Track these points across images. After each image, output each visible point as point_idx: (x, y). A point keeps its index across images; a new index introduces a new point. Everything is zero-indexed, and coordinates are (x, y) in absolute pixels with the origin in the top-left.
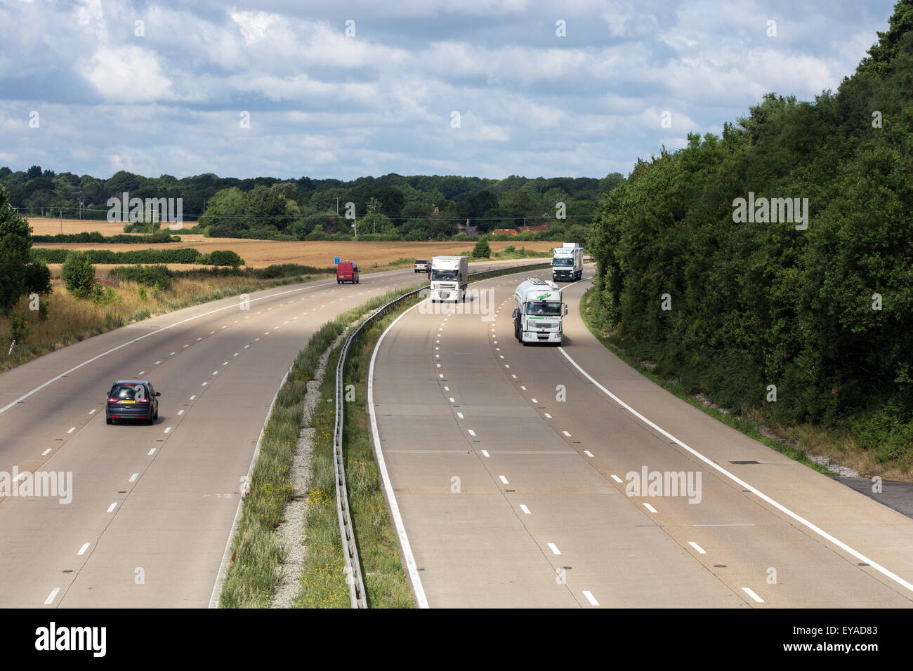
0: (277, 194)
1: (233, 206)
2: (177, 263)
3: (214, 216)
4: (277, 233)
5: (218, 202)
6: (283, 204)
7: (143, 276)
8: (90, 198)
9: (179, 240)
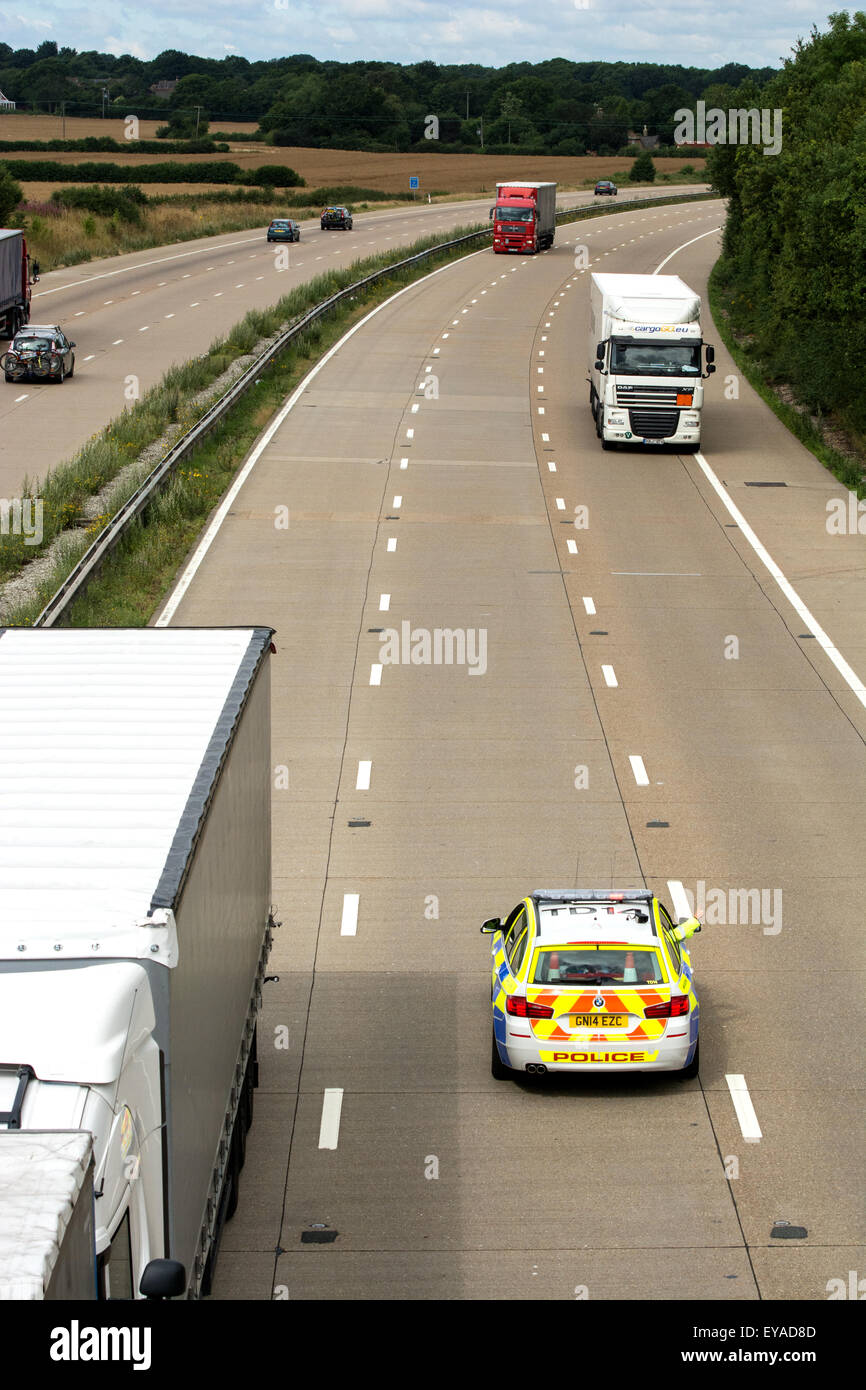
0: (372, 85)
1: (308, 101)
2: (208, 182)
3: (282, 116)
4: (370, 142)
5: (287, 97)
6: (378, 100)
7: (99, 202)
8: (120, 88)
9: (226, 150)
